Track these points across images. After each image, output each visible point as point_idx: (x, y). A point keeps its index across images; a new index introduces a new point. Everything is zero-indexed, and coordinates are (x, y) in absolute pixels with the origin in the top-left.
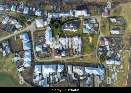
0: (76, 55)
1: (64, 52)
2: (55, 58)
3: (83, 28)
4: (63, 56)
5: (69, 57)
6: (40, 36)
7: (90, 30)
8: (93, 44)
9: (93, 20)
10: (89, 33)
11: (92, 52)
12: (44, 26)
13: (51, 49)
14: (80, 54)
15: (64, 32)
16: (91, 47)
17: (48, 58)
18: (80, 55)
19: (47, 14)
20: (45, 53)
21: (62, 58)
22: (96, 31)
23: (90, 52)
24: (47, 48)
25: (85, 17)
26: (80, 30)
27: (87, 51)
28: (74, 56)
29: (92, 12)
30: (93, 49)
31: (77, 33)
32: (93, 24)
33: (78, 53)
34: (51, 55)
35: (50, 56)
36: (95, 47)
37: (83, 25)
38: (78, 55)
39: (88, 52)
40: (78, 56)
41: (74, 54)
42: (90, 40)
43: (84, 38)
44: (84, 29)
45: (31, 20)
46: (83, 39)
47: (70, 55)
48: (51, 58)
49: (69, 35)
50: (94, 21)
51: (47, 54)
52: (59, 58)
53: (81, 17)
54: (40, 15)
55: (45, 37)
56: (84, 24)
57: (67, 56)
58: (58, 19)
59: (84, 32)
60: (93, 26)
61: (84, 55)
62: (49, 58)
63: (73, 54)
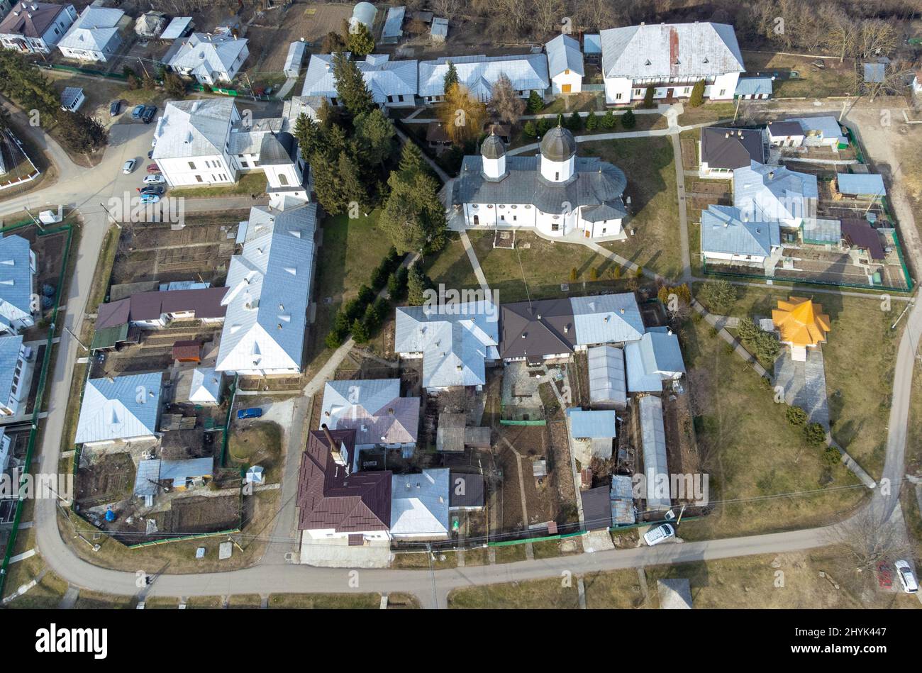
0: (596, 542)
1: (436, 479)
2: (307, 556)
3: (694, 216)
4: (417, 545)
5: (503, 557)
6: (166, 278)
7: (786, 234)
8: (836, 401)
9: (813, 140)
10: (770, 269)
11: (828, 509)
12: (240, 176)
13: (274, 432)
14: (657, 520)
15: (466, 242)
16: (811, 434)
17: (212, 552)
18: (653, 536)
19: (305, 64)
20: (179, 484)
21: (398, 565)
22: (858, 256)
23: (806, 511)
24: (226, 423)
25: (719, 106)
26: (658, 228)
27: (764, 485)
28: (568, 545)
29: (802, 70)
30: (840, 473)
31: (620, 260)
32: (824, 177)
33: (624, 513)
34: (257, 511)
35: (242, 522)
36: (865, 444)
37: (693, 183)
38: (624, 535)
39: (779, 511)
40: (625, 560)
41: (567, 524)
42: (797, 353)
43: (713, 319)
44: (711, 220)
45: (114, 120)
46: (703, 331)
47: (511, 531)
48: (244, 558)
49: (518, 283)
50: (825, 151)
51: (207, 492)
52: (357, 556)
53: (670, 99)
54: (225, 77)
55: (220, 284)
56: (705, 171)
57: (475, 536)
58: (410, 120)
59: (713, 255)
60: (823, 194)
61: (714, 550)
62: (225, 551)
63: (552, 526)
